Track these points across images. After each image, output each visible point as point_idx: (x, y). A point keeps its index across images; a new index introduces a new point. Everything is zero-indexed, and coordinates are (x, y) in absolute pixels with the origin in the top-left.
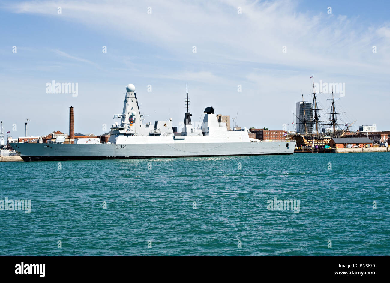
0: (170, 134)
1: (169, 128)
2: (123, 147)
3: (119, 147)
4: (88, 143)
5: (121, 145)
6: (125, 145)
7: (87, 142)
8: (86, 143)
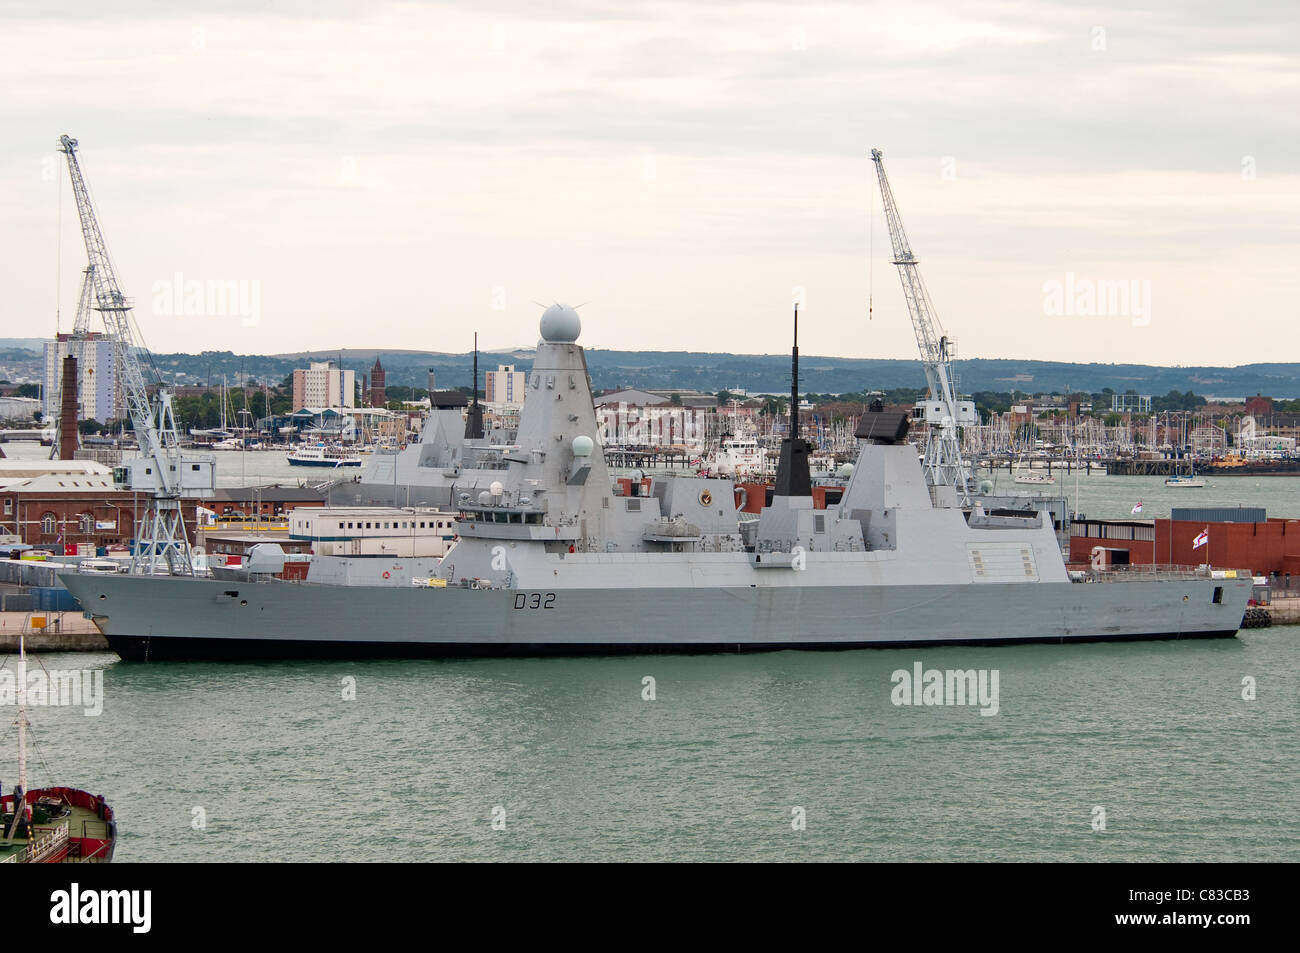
0: (728, 538)
1: (721, 513)
2: (542, 601)
3: (530, 601)
4: (391, 582)
5: (537, 594)
6: (553, 594)
7: (386, 575)
8: (380, 582)
